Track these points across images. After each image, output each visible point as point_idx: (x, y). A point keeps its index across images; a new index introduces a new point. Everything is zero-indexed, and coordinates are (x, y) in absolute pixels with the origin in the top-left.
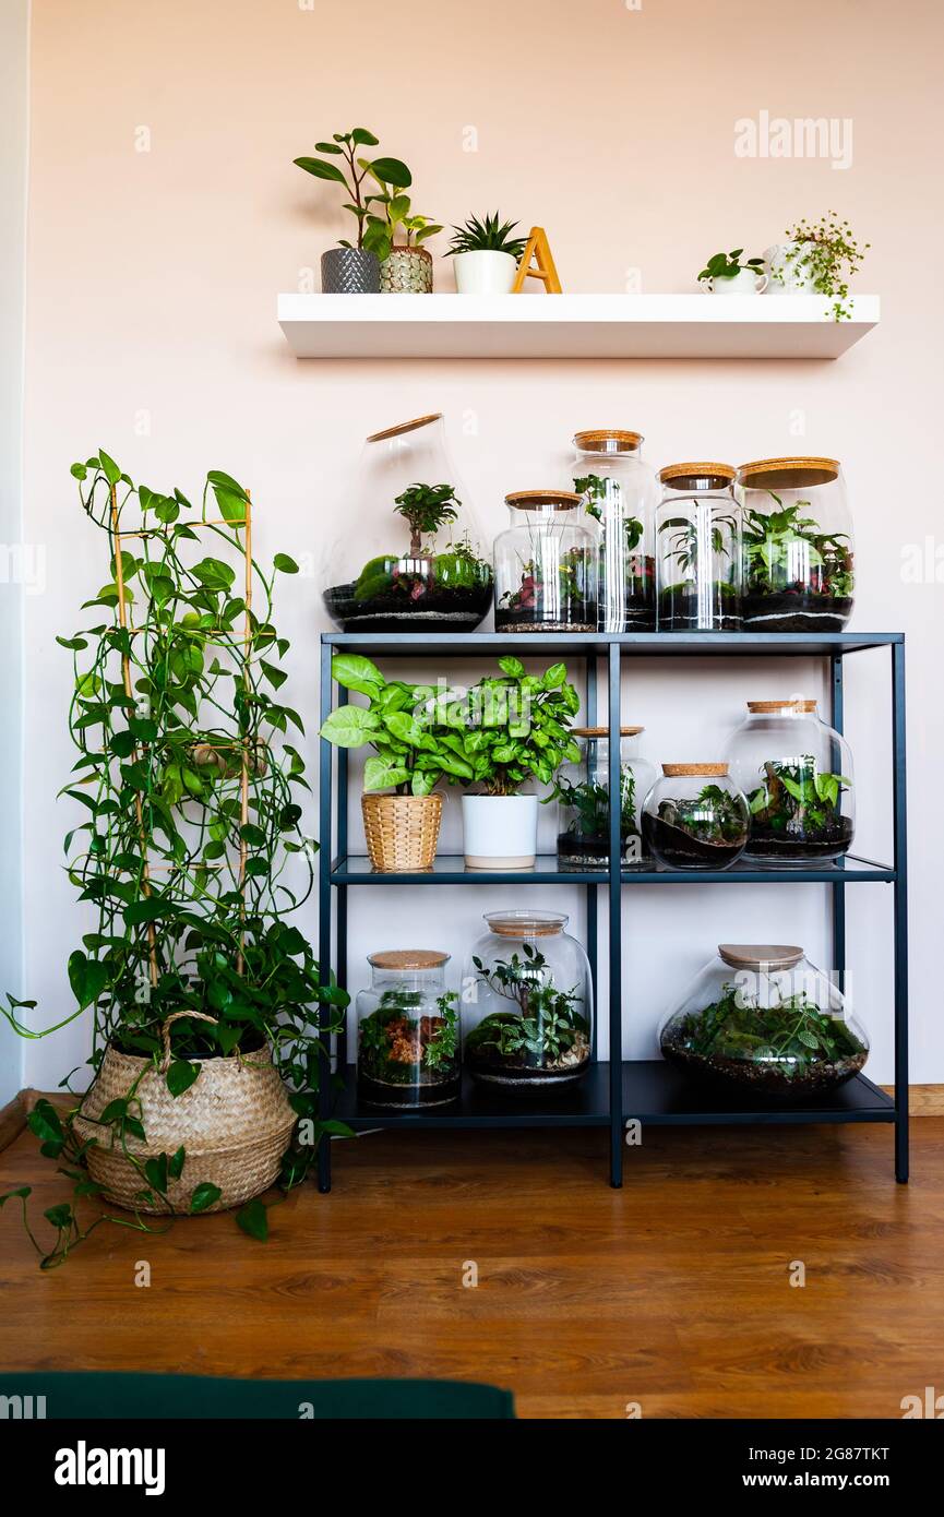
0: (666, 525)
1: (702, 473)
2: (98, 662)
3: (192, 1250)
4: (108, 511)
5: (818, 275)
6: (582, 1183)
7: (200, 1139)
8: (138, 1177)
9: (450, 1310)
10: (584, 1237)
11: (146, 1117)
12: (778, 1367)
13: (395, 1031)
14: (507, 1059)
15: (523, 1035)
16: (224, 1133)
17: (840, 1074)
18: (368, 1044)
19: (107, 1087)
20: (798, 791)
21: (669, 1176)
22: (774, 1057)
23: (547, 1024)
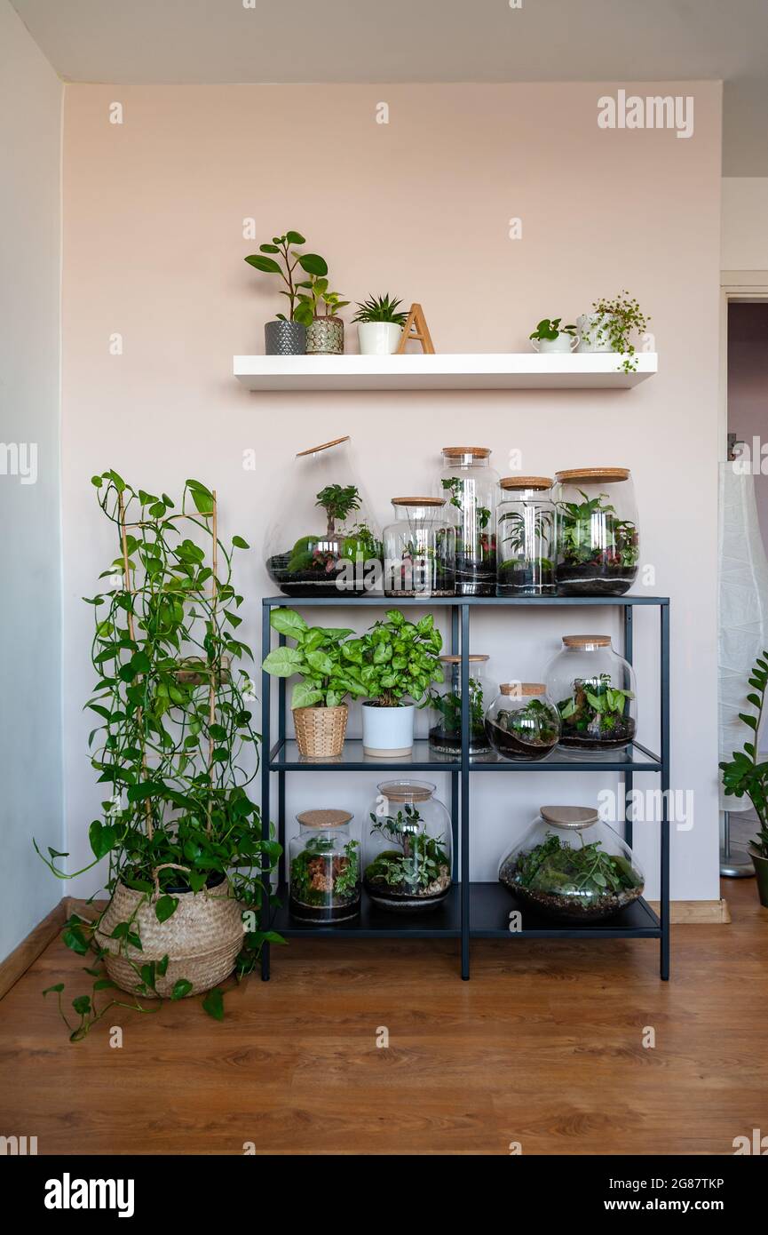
0: (503, 518)
1: (527, 484)
2: (111, 614)
3: (173, 1027)
4: (117, 509)
5: (614, 338)
6: (442, 975)
7: (178, 949)
8: (135, 973)
9: (341, 1079)
10: (439, 1021)
11: (142, 933)
12: (558, 1131)
13: (315, 867)
14: (392, 887)
15: (402, 870)
16: (196, 943)
17: (621, 904)
18: (296, 877)
19: (117, 911)
20: (595, 702)
21: (503, 971)
22: (576, 890)
23: (420, 863)
